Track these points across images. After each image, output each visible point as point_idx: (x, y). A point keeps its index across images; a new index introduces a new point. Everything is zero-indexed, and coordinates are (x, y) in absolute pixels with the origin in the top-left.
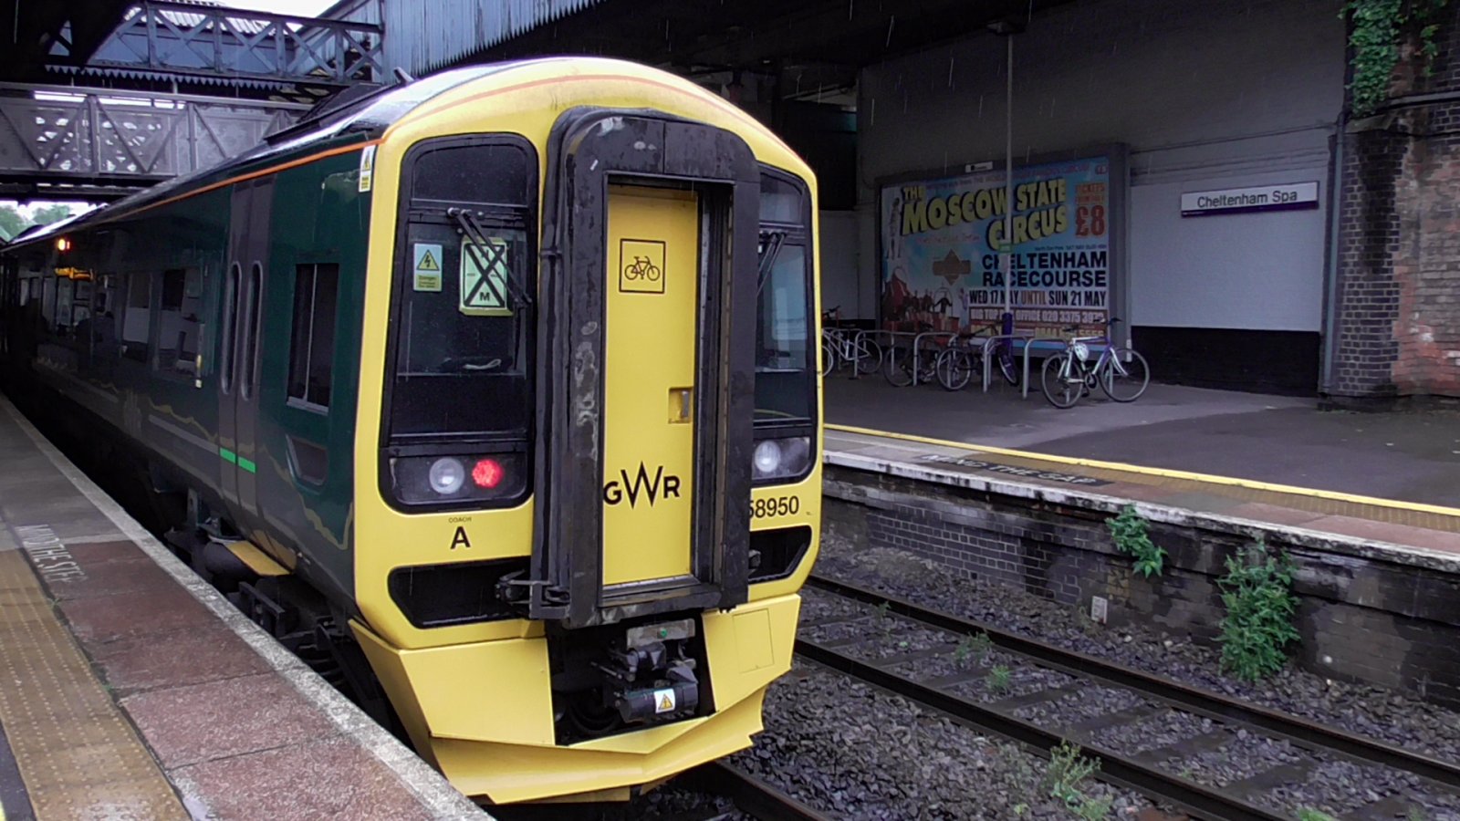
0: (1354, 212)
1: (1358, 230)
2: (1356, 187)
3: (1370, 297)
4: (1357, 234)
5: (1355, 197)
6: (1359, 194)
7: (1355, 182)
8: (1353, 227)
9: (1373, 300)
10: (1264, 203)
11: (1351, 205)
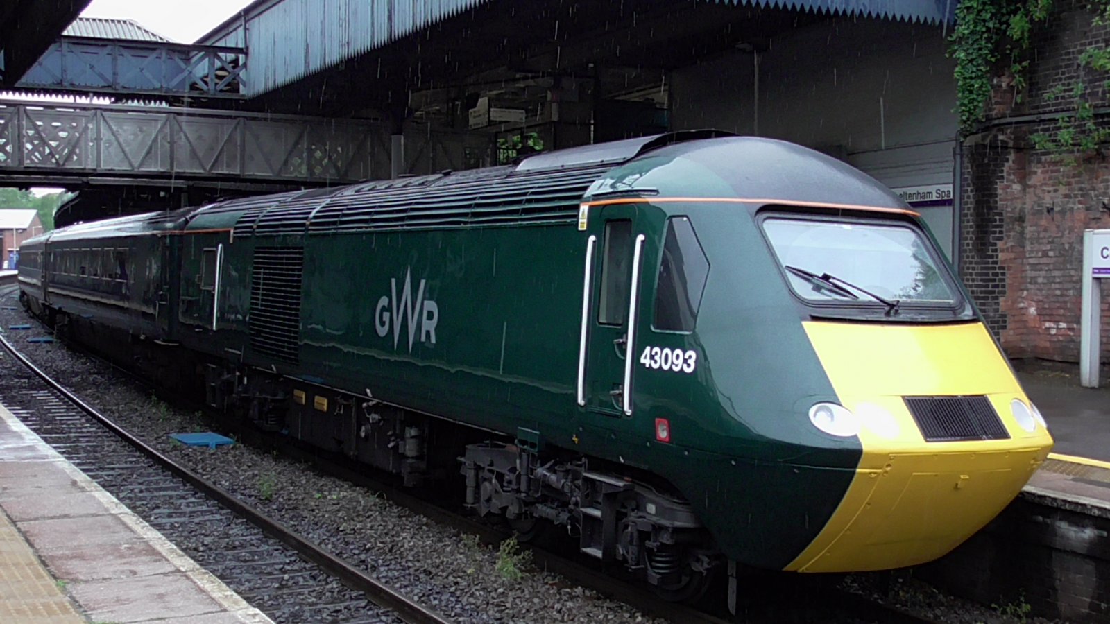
0: (969, 209)
1: (971, 223)
2: (969, 189)
3: (979, 278)
4: (971, 227)
5: (969, 197)
6: (971, 194)
7: (969, 186)
8: (968, 221)
9: (982, 280)
10: (931, 199)
11: (967, 203)
